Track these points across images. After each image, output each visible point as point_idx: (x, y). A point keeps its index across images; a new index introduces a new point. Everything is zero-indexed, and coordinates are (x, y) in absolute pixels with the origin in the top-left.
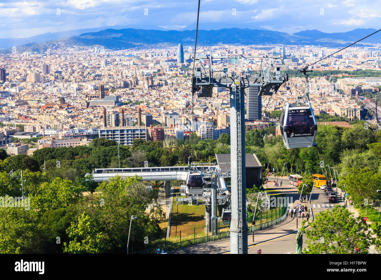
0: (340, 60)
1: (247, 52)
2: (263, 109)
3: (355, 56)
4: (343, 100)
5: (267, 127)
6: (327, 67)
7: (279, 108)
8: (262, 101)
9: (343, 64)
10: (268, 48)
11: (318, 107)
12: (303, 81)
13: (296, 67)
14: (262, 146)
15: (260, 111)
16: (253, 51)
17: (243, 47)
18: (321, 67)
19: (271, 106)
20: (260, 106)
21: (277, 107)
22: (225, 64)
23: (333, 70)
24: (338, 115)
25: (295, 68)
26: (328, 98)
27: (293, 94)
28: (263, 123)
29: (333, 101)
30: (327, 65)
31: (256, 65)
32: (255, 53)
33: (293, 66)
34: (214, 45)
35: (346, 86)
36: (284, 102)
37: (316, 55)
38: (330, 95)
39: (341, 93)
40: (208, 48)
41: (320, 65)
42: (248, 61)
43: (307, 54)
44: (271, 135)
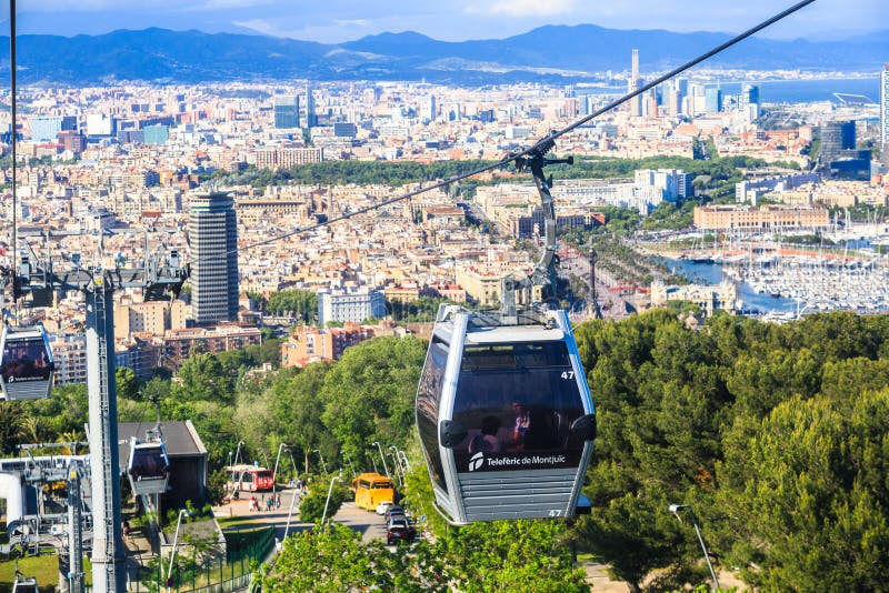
0: (488, 125)
1: (194, 107)
2: (243, 287)
3: (535, 113)
4: (491, 254)
5: (257, 342)
6: (445, 152)
7: (293, 283)
8: (240, 260)
9: (496, 139)
10: (260, 92)
11: (416, 277)
12: (368, 197)
13: (347, 151)
14: (231, 401)
15: (233, 295)
16: (215, 101)
17: (182, 90)
18: (427, 150)
19: (268, 275)
20: (233, 276)
21: (286, 279)
22: (126, 146)
23: (463, 158)
24: (475, 298)
25: (345, 156)
26: (445, 247)
27: (336, 238)
28: (242, 331)
29: (462, 257)
30: (444, 145)
31: (221, 149)
32: (219, 108)
33: (339, 150)
34: (87, 86)
35: (502, 209)
36: (308, 263)
37: (412, 113)
38: (453, 237)
39: (487, 231)
40: (71, 94)
41: (423, 144)
42: (198, 136)
43: (383, 110)
44: (266, 367)
